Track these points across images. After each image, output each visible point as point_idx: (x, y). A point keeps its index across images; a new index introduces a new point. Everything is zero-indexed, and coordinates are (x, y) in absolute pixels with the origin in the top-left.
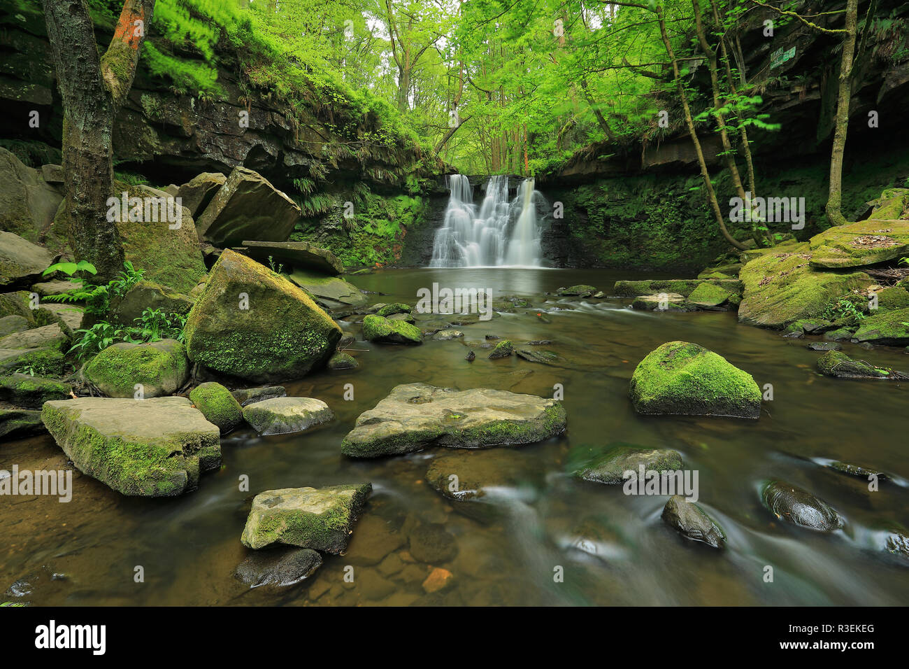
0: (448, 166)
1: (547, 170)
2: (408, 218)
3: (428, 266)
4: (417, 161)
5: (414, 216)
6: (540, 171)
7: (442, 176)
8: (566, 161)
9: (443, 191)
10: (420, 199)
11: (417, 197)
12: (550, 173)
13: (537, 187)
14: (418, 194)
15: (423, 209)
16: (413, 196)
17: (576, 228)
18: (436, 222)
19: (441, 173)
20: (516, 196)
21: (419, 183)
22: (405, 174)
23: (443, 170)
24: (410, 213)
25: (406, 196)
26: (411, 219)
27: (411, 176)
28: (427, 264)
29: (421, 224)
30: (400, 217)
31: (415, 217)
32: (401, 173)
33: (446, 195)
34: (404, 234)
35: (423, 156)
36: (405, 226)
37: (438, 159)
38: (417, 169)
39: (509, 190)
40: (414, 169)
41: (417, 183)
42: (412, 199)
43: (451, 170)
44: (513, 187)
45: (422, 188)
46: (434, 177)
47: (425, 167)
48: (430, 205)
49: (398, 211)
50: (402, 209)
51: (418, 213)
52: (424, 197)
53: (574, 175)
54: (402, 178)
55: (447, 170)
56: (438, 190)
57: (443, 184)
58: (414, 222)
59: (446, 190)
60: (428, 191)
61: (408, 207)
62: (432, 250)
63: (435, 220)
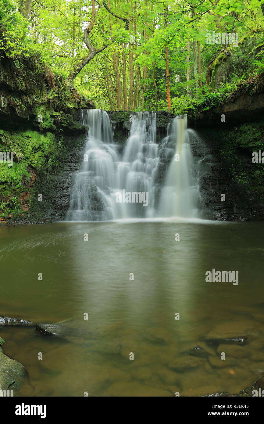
0: (84, 100)
1: (203, 105)
2: (37, 159)
3: (63, 219)
4: (48, 89)
5: (46, 156)
6: (195, 106)
7: (78, 110)
8: (228, 95)
9: (80, 128)
10: (53, 136)
11: (49, 134)
12: (207, 108)
13: (190, 125)
14: (50, 130)
15: (56, 149)
16: (44, 132)
17: (238, 173)
18: (72, 165)
19: (77, 107)
20: (166, 136)
21: (52, 116)
22: (34, 104)
23: (79, 103)
24: (40, 153)
25: (36, 132)
26: (43, 160)
27: (42, 108)
28: (63, 217)
29: (54, 167)
30: (28, 158)
31: (47, 158)
32: (30, 103)
33: (83, 132)
34: (33, 179)
35: (56, 85)
36: (34, 169)
37: (73, 90)
38: (49, 100)
39: (158, 128)
40: (45, 100)
41: (48, 116)
42: (43, 137)
43: (87, 104)
44: (163, 125)
45: (55, 123)
46: (68, 111)
47: (58, 98)
48: (65, 144)
49: (26, 150)
50: (30, 148)
51: (51, 153)
52: (57, 135)
53: (236, 111)
54: (31, 108)
55: (83, 105)
56: (73, 127)
57: (79, 119)
58: (45, 165)
59: (83, 127)
60: (63, 127)
61: (37, 146)
62: (70, 199)
63: (71, 162)
